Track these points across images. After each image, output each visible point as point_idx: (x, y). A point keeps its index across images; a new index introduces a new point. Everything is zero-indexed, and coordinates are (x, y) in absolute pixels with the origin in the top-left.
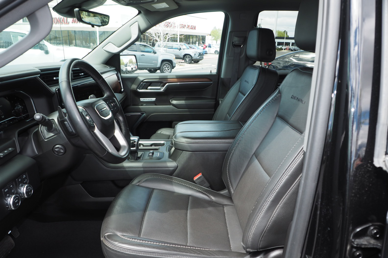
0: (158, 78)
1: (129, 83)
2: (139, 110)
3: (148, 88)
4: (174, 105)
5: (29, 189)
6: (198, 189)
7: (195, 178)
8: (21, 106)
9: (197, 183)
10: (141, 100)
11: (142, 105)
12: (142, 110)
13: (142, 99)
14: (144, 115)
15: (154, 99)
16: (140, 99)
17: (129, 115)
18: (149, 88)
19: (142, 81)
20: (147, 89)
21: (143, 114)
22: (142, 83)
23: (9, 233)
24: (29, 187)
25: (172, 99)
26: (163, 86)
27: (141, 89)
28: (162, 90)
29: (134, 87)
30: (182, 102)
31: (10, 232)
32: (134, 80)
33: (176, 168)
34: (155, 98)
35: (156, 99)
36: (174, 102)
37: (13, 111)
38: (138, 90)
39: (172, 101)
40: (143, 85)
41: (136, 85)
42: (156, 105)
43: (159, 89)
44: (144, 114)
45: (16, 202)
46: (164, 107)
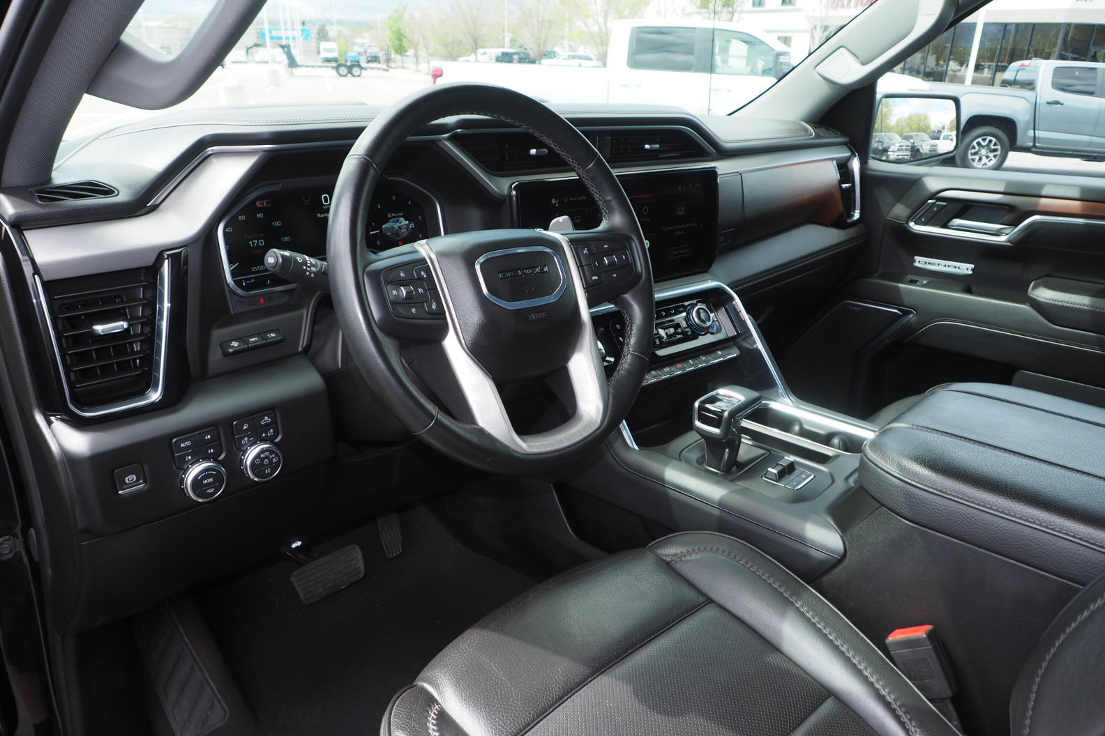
0: (1002, 189)
1: (885, 197)
2: (893, 298)
3: (951, 223)
4: (1037, 306)
5: (267, 457)
6: (884, 687)
7: (896, 636)
8: (407, 222)
9: (894, 657)
10: (917, 264)
11: (912, 282)
12: (906, 300)
13: (920, 262)
14: (907, 319)
15: (965, 268)
16: (916, 257)
17: (856, 309)
18: (957, 222)
19: (934, 195)
20: (945, 226)
21: (906, 313)
22: (930, 201)
23: (294, 546)
24: (267, 454)
25: (1039, 281)
26: (1015, 223)
27: (925, 224)
28: (1002, 239)
29: (899, 211)
30: (1080, 301)
31: (299, 543)
32: (905, 187)
33: (835, 561)
34: (973, 266)
35: (973, 270)
36: (1044, 294)
37: (371, 233)
38: (912, 224)
39: (1034, 288)
40: (935, 209)
41: (907, 207)
42: (969, 291)
43: (997, 233)
44: (911, 316)
45: (205, 482)
46: (995, 304)
